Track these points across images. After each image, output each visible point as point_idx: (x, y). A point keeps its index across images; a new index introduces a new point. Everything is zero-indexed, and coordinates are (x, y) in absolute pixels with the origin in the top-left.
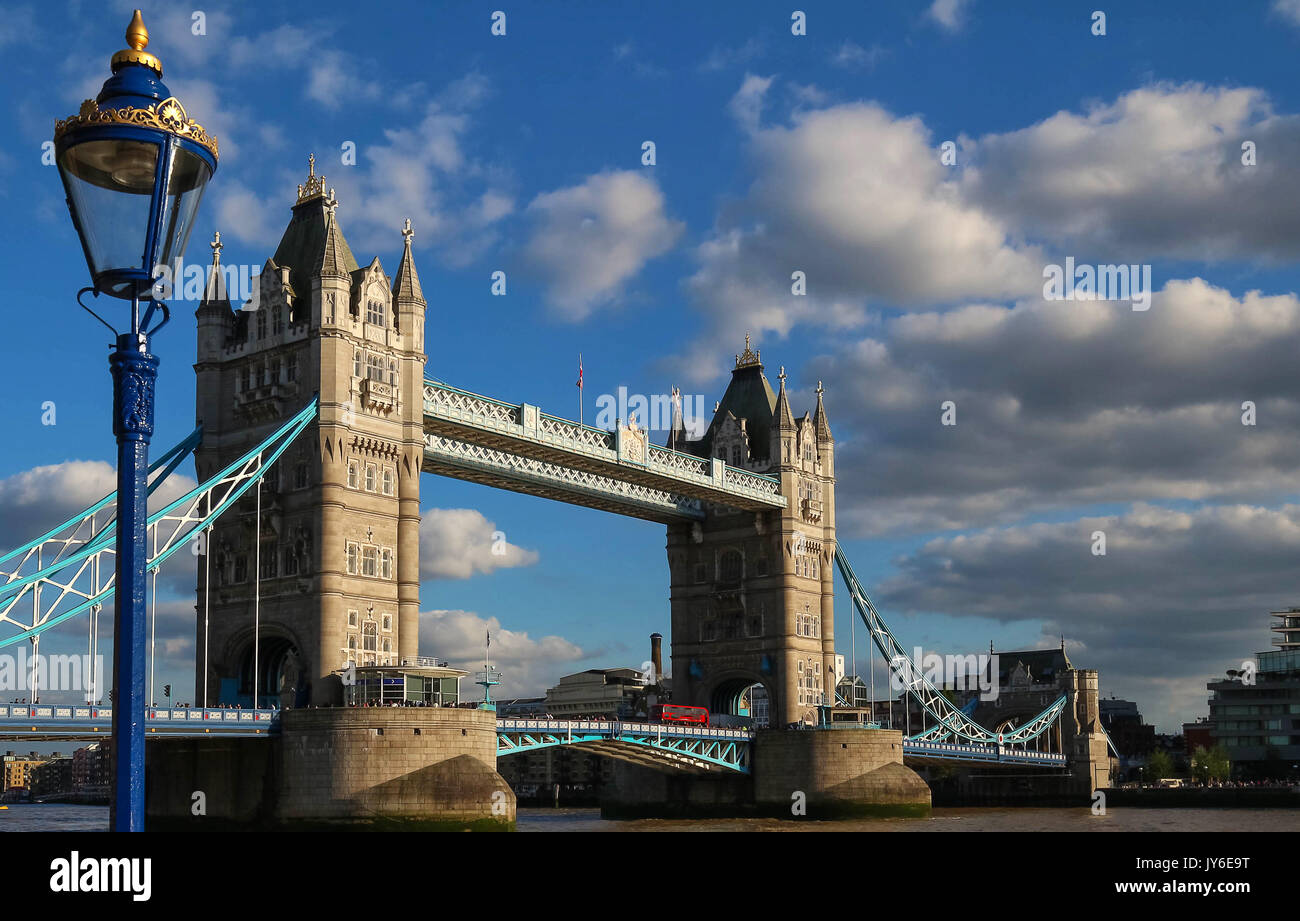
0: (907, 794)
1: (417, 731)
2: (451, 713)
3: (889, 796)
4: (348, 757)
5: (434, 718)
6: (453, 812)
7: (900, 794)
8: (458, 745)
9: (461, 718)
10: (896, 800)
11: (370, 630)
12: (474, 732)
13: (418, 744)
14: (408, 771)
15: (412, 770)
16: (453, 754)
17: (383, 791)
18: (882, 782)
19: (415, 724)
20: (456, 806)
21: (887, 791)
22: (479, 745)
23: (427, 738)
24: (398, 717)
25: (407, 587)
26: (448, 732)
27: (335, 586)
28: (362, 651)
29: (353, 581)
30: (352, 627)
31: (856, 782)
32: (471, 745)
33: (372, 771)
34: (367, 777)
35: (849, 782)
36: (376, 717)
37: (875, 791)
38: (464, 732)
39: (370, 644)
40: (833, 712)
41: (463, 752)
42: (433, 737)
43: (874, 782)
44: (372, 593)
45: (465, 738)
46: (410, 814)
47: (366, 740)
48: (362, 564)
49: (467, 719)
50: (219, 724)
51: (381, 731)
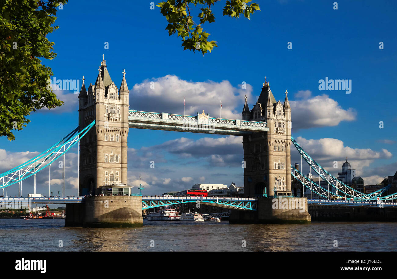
0: (299, 217)
1: (112, 201)
2: (121, 197)
3: (293, 218)
4: (96, 208)
5: (116, 198)
6: (118, 221)
7: (297, 217)
8: (123, 205)
9: (124, 198)
10: (295, 219)
11: (112, 176)
12: (128, 201)
13: (112, 205)
14: (109, 211)
15: (110, 211)
16: (122, 207)
17: (103, 216)
18: (292, 213)
19: (111, 200)
20: (119, 220)
21: (293, 216)
22: (130, 205)
23: (114, 203)
24: (107, 198)
25: (123, 164)
26: (120, 201)
27: (100, 166)
28: (110, 181)
29: (107, 164)
30: (107, 175)
31: (284, 213)
32: (127, 205)
33: (101, 211)
34: (100, 213)
35: (282, 214)
36: (102, 198)
37: (289, 216)
38: (125, 201)
39: (112, 179)
40: (278, 192)
41: (125, 206)
42: (116, 203)
43: (289, 213)
44: (112, 167)
45: (126, 203)
46: (108, 221)
47: (100, 204)
48: (110, 160)
49: (126, 198)
50: (72, 200)
51: (103, 202)
